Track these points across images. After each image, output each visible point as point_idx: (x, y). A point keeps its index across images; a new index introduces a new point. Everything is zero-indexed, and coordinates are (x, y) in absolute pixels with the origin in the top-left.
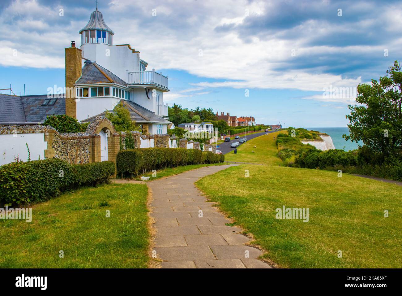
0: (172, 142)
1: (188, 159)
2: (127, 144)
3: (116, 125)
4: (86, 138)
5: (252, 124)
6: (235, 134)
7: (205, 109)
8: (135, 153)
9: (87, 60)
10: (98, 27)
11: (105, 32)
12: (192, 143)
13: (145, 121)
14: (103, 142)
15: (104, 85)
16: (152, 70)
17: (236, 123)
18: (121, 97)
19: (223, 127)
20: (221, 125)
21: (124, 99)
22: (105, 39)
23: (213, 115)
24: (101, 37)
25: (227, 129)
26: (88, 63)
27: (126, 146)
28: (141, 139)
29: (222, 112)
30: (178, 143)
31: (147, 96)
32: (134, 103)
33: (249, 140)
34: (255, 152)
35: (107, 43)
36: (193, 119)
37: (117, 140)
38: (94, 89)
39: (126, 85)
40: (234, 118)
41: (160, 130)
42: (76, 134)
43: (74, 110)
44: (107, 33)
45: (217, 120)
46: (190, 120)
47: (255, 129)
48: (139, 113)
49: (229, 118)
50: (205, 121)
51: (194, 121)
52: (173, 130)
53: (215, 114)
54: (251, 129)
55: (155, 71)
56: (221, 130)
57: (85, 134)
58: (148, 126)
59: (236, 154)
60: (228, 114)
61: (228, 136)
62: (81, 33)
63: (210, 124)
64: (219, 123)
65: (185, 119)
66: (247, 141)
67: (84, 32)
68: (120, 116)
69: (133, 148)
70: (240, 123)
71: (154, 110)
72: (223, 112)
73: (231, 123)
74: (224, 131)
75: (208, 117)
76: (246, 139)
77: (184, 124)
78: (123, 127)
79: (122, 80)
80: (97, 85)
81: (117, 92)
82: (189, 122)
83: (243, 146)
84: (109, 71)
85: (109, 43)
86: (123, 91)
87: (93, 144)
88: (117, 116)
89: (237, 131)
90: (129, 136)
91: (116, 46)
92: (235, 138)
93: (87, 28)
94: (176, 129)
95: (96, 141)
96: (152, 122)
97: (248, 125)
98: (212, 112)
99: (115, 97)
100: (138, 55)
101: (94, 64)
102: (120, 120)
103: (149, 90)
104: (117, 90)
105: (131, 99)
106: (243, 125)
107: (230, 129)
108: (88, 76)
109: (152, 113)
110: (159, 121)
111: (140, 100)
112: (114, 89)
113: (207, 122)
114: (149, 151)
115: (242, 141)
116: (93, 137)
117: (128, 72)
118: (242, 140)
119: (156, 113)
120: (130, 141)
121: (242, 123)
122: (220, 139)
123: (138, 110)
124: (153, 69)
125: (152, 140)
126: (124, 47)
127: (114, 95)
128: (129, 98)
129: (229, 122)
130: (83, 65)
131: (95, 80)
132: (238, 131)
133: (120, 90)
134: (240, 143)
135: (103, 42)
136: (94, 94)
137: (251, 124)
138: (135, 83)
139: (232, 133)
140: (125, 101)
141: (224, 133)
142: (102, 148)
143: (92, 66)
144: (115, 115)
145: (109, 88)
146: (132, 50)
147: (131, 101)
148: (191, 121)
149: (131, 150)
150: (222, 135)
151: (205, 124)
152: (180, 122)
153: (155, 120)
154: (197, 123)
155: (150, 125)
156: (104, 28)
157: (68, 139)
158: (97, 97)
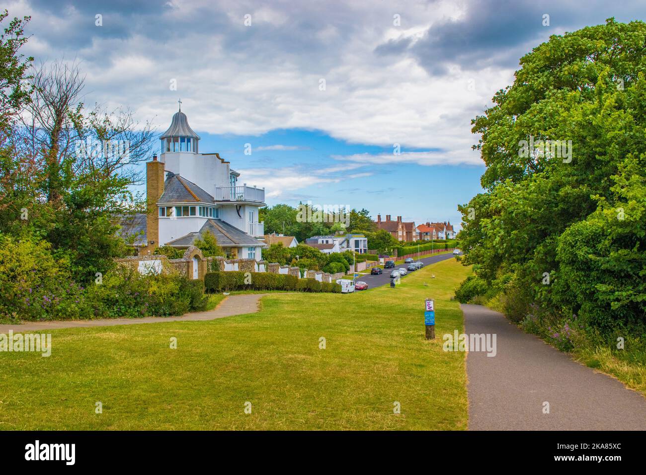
0: (259, 267)
1: (276, 284)
2: (213, 267)
3: (205, 252)
4: (184, 262)
5: (447, 235)
6: (407, 254)
7: (354, 211)
8: (218, 274)
9: (169, 172)
10: (182, 133)
11: (190, 139)
12: (286, 267)
13: (234, 245)
14: (195, 265)
15: (190, 204)
16: (243, 185)
17: (414, 234)
18: (208, 216)
19: (384, 243)
20: (381, 239)
21: (212, 218)
22: (189, 143)
23: (369, 221)
24: (185, 141)
25: (392, 245)
26: (171, 175)
27: (212, 269)
28: (225, 263)
29: (387, 216)
30: (267, 268)
31: (237, 215)
32: (223, 222)
33: (427, 265)
34: (428, 285)
35: (192, 152)
36: (332, 228)
37: (205, 264)
38: (178, 208)
39: (214, 202)
40: (409, 227)
41: (251, 253)
42: (177, 260)
43: (156, 231)
44: (192, 140)
45: (376, 229)
46: (327, 230)
47: (446, 245)
48: (228, 235)
49: (400, 227)
50: (353, 233)
51: (335, 232)
52: (292, 249)
53: (375, 219)
54: (439, 245)
55: (247, 186)
56: (380, 248)
57: (183, 260)
58: (237, 250)
59: (394, 287)
60: (400, 218)
61: (392, 259)
62: (162, 139)
63: (362, 237)
64: (377, 236)
65: (319, 229)
66: (422, 267)
67: (166, 139)
68: (208, 243)
69: (218, 270)
70: (423, 235)
71: (246, 230)
72: (390, 216)
73: (405, 234)
74: (386, 249)
75: (359, 226)
76: (422, 264)
77: (316, 237)
78: (211, 253)
79: (209, 195)
80: (182, 204)
81: (204, 210)
82: (326, 235)
83: (414, 275)
84: (194, 184)
85: (194, 151)
86: (211, 209)
87: (188, 267)
88: (205, 243)
89: (409, 249)
90: (215, 261)
91: (203, 154)
92: (405, 263)
93: (169, 135)
94: (298, 246)
95: (190, 264)
96: (241, 245)
97: (438, 238)
98: (367, 216)
99: (201, 217)
100: (228, 166)
101: (178, 176)
102: (207, 246)
103: (240, 207)
104: (204, 208)
105: (219, 218)
106: (427, 238)
107: (397, 246)
108: (172, 192)
109: (244, 233)
110: (250, 243)
111: (231, 218)
112: (200, 208)
113: (356, 233)
114: (232, 273)
115: (414, 268)
116: (188, 262)
117: (217, 186)
118: (414, 266)
119: (249, 234)
120: (215, 265)
121: (427, 234)
122: (376, 264)
123: (227, 232)
124: (245, 184)
125: (236, 265)
126: (212, 157)
127: (200, 215)
128: (217, 217)
129: (400, 233)
130: (165, 178)
131: (180, 198)
132: (413, 249)
133: (207, 208)
134: (409, 270)
135: (187, 151)
136: (179, 214)
137: (445, 236)
138: (225, 199)
139: (401, 253)
140: (212, 221)
141: (386, 254)
142: (194, 270)
143: (175, 180)
144: (203, 242)
145: (195, 207)
146: (221, 160)
147: (219, 220)
148: (330, 232)
149: (217, 272)
150: (381, 257)
151: (352, 237)
152: (310, 234)
153: (245, 243)
154: (339, 235)
155: (239, 249)
156: (189, 134)
157: (173, 263)
158: (182, 217)
